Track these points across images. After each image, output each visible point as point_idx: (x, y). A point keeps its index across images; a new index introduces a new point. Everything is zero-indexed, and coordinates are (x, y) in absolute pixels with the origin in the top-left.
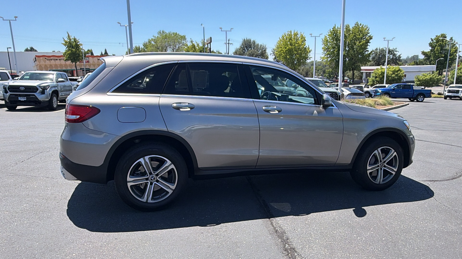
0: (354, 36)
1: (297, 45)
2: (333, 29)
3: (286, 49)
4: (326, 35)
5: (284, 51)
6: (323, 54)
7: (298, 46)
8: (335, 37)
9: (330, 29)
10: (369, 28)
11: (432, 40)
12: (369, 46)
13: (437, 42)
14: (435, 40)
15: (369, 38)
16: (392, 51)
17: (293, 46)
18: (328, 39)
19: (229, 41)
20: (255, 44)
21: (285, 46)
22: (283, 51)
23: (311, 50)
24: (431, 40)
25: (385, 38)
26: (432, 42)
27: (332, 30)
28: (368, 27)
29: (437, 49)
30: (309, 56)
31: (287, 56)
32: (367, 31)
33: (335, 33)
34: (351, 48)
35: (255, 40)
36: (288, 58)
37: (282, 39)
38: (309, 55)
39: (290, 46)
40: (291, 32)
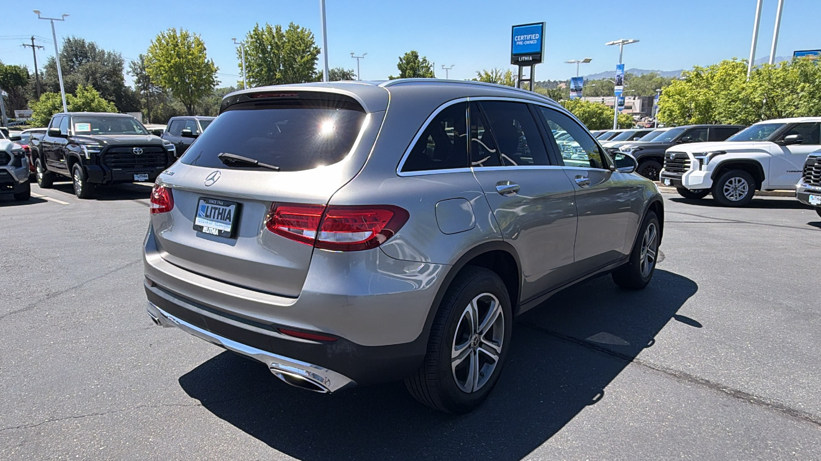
0: (293, 46)
1: (190, 57)
2: (254, 31)
3: (169, 65)
4: (243, 41)
5: (166, 67)
6: (241, 77)
7: (192, 59)
8: (259, 48)
9: (250, 32)
10: (313, 35)
11: (401, 60)
12: (317, 64)
13: (408, 63)
14: (404, 60)
15: (315, 52)
16: (348, 74)
17: (183, 58)
18: (248, 49)
19: (34, 40)
20: (95, 50)
21: (167, 58)
22: (164, 67)
23: (217, 68)
24: (399, 60)
25: (353, 53)
26: (401, 63)
27: (252, 33)
28: (311, 33)
29: (409, 73)
30: (215, 79)
31: (174, 78)
32: (311, 38)
33: (259, 39)
34: (290, 67)
35: (93, 41)
36: (174, 81)
37: (157, 44)
38: (216, 77)
39: (177, 59)
40: (174, 31)
